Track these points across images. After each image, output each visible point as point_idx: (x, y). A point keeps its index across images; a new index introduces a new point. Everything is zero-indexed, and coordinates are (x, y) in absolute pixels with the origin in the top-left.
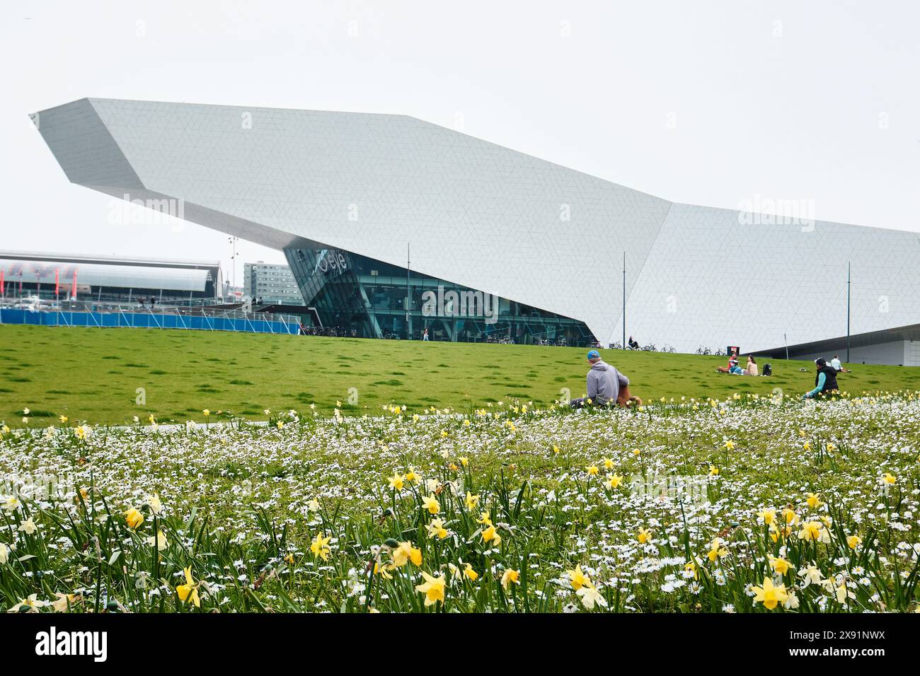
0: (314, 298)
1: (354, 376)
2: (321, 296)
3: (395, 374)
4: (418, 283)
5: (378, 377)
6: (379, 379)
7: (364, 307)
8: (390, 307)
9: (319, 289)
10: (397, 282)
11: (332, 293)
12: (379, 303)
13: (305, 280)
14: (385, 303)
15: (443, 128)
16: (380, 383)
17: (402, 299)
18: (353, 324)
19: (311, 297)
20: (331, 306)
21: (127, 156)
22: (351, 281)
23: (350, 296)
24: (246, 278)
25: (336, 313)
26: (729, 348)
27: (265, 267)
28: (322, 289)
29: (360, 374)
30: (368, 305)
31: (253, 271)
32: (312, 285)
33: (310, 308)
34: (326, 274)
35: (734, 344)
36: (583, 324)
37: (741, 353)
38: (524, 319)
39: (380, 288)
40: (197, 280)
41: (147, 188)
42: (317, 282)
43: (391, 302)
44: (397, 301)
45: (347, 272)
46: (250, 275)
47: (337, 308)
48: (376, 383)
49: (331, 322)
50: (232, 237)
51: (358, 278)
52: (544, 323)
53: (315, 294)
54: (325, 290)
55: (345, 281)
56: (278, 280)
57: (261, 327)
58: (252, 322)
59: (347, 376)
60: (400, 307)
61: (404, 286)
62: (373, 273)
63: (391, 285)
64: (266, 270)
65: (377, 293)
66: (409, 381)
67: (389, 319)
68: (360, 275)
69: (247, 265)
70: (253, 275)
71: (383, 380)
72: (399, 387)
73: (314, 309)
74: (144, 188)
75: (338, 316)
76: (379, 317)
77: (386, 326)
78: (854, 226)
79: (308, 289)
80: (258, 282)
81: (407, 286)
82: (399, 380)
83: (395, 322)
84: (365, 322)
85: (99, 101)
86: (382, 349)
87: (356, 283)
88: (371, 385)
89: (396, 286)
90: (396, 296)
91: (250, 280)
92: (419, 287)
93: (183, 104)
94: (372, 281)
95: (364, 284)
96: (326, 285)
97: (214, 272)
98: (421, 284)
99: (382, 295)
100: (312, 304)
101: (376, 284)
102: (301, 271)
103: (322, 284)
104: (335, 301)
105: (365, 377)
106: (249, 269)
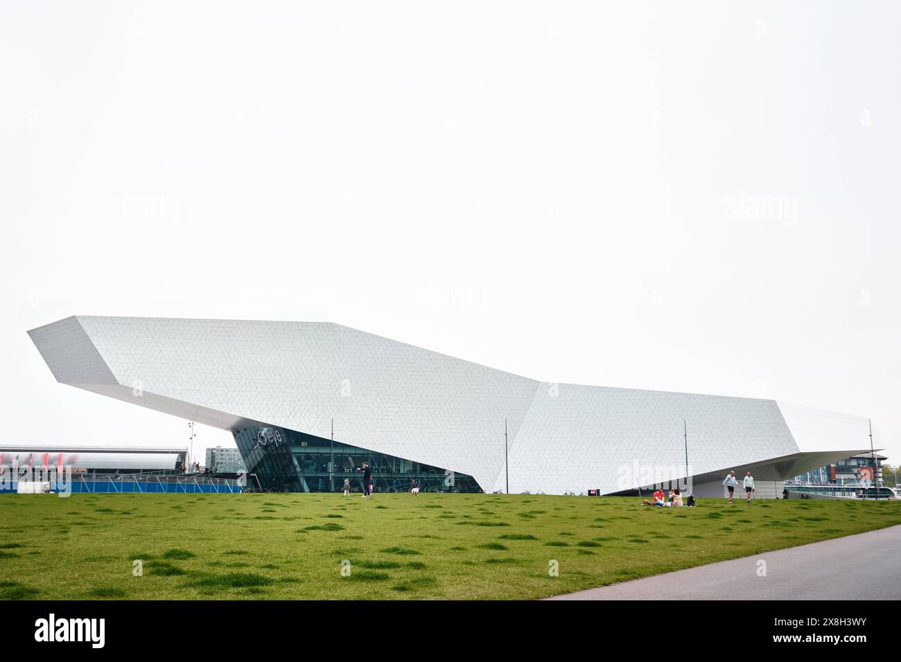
0: (255, 467)
1: (278, 522)
2: (261, 464)
3: (330, 516)
4: (340, 451)
5: (309, 521)
6: (311, 523)
7: (295, 471)
8: (316, 470)
9: (259, 459)
10: (322, 450)
11: (270, 462)
12: (307, 467)
13: (248, 452)
14: (312, 468)
15: (360, 332)
16: (313, 528)
17: (327, 464)
18: (286, 485)
19: (253, 466)
20: (268, 471)
21: (105, 359)
22: (285, 451)
23: (284, 463)
24: (207, 459)
25: (273, 477)
26: (589, 491)
27: (222, 450)
28: (261, 460)
29: (286, 519)
30: (298, 469)
31: (213, 453)
32: (253, 457)
33: (251, 475)
34: (265, 448)
35: (594, 488)
36: (472, 478)
37: (601, 494)
38: (424, 475)
39: (308, 456)
40: (170, 461)
41: (121, 383)
42: (258, 454)
43: (317, 466)
44: (322, 466)
45: (283, 445)
46: (210, 457)
47: (274, 473)
48: (307, 529)
49: (269, 484)
50: (191, 422)
51: (291, 448)
52: (440, 478)
53: (256, 463)
54: (265, 461)
55: (280, 451)
56: (231, 459)
57: (207, 489)
58: (201, 486)
59: (268, 521)
60: (325, 470)
61: (328, 453)
62: (303, 444)
63: (318, 453)
64: (223, 453)
65: (305, 460)
66: (350, 525)
67: (316, 479)
68: (292, 446)
69: (208, 450)
70: (212, 455)
71: (316, 525)
72: (341, 533)
73: (255, 475)
74: (118, 384)
75: (274, 479)
76: (307, 479)
77: (314, 486)
78: (683, 394)
79: (250, 459)
80: (216, 461)
81: (330, 454)
82: (337, 523)
83: (320, 483)
84: (296, 483)
85: (84, 318)
86: (312, 498)
87: (289, 453)
88: (299, 531)
89: (322, 454)
90: (322, 461)
91: (210, 460)
92: (339, 454)
93: (153, 318)
94: (302, 450)
95: (295, 453)
96: (265, 455)
97: (183, 455)
98: (342, 452)
99: (310, 461)
100: (253, 471)
101: (305, 453)
102: (246, 447)
103: (262, 455)
104: (272, 468)
105: (292, 522)
106: (210, 452)
